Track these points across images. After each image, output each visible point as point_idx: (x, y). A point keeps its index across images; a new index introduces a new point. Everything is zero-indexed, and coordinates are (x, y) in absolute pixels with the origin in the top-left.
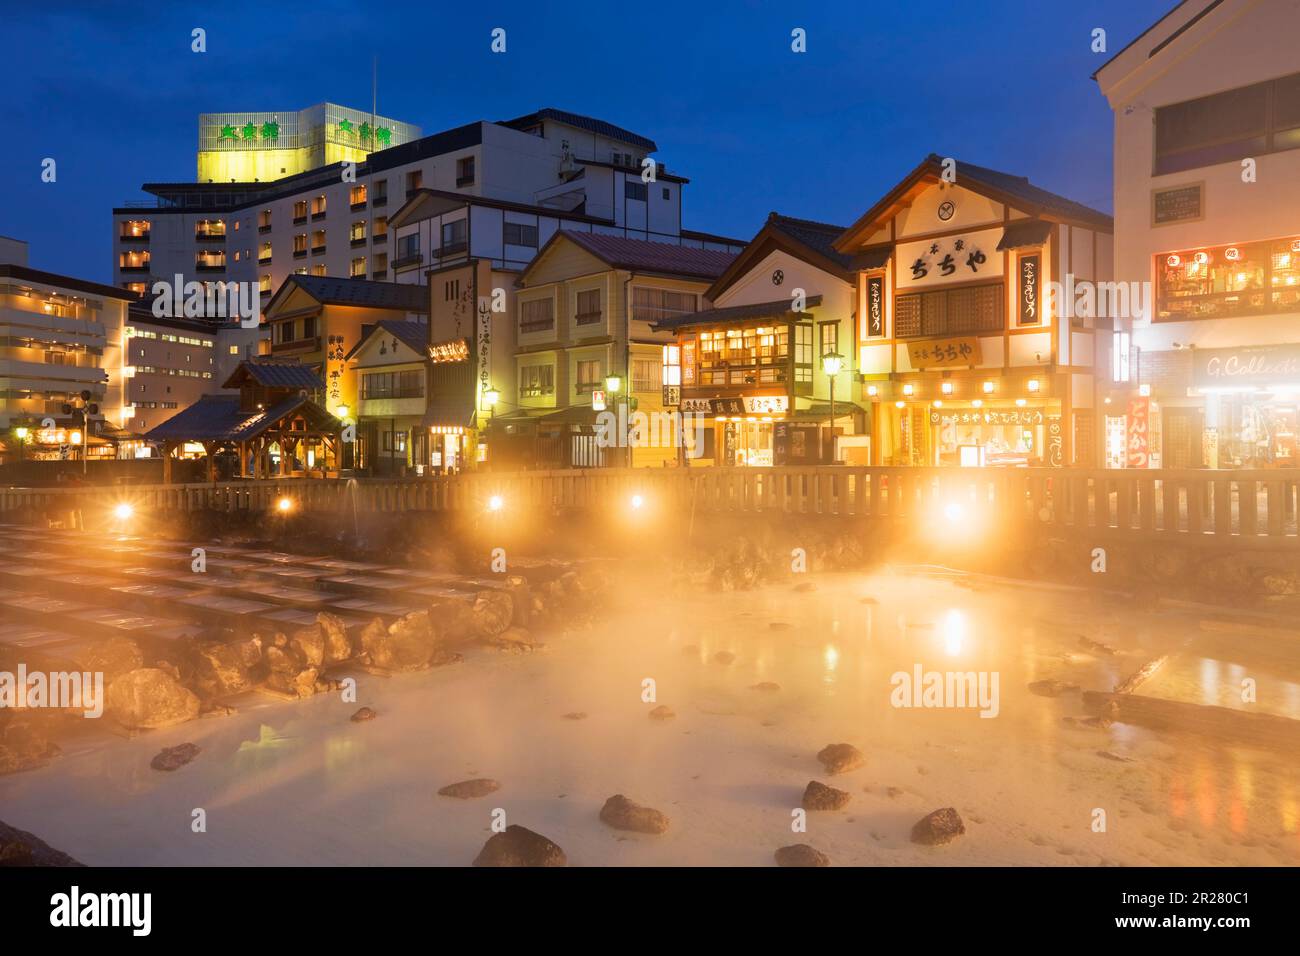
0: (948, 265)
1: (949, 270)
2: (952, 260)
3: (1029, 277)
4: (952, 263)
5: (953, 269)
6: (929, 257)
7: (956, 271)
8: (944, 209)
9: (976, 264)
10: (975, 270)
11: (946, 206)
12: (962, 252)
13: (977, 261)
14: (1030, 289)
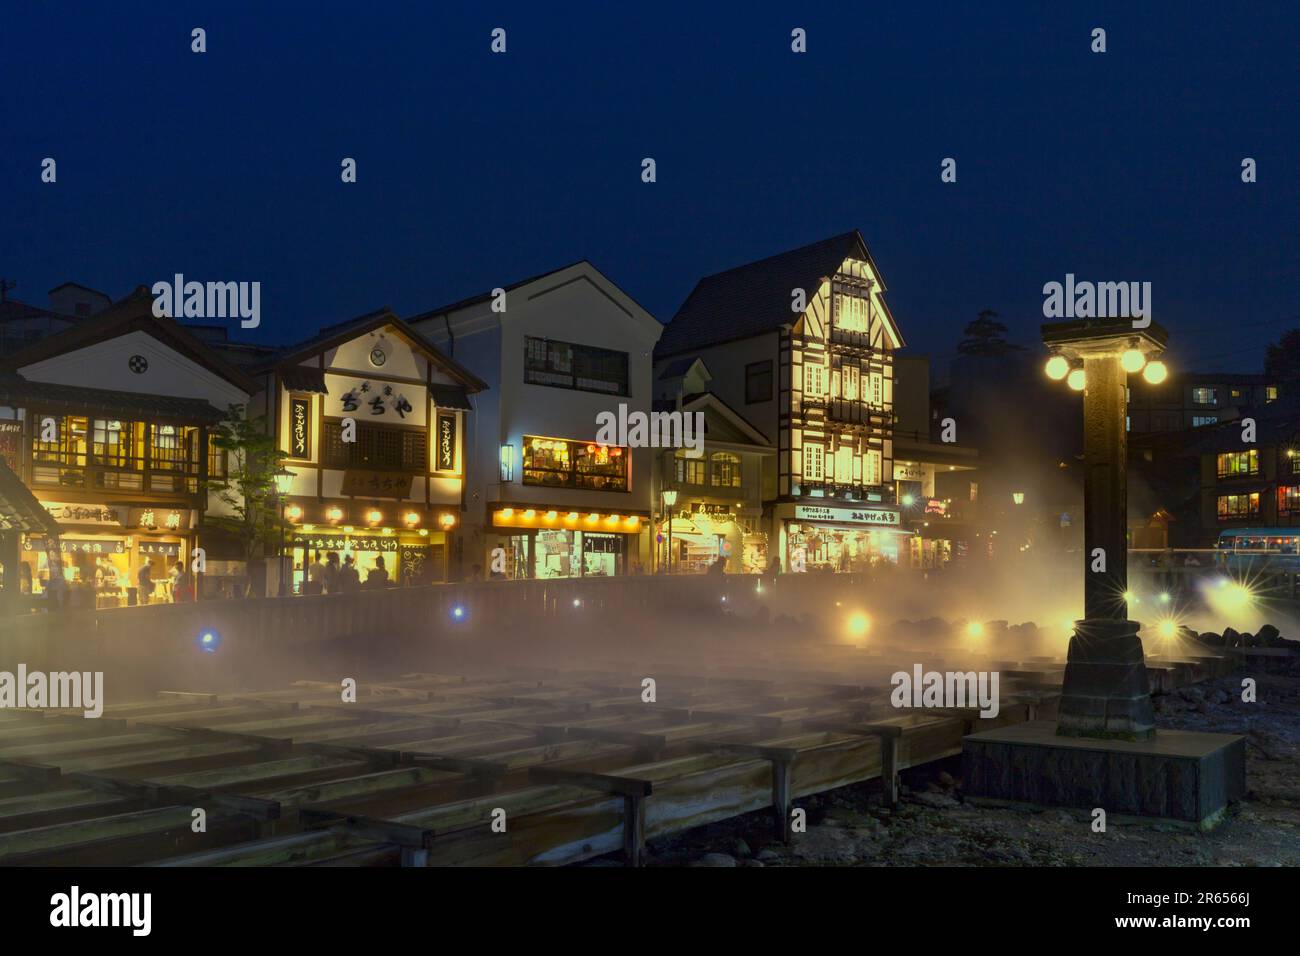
0: (377, 405)
1: (378, 410)
2: (382, 402)
3: (446, 432)
4: (382, 405)
5: (383, 411)
6: (359, 394)
7: (386, 413)
8: (376, 354)
9: (403, 411)
10: (403, 416)
11: (378, 353)
12: (390, 398)
13: (405, 410)
14: (447, 442)
